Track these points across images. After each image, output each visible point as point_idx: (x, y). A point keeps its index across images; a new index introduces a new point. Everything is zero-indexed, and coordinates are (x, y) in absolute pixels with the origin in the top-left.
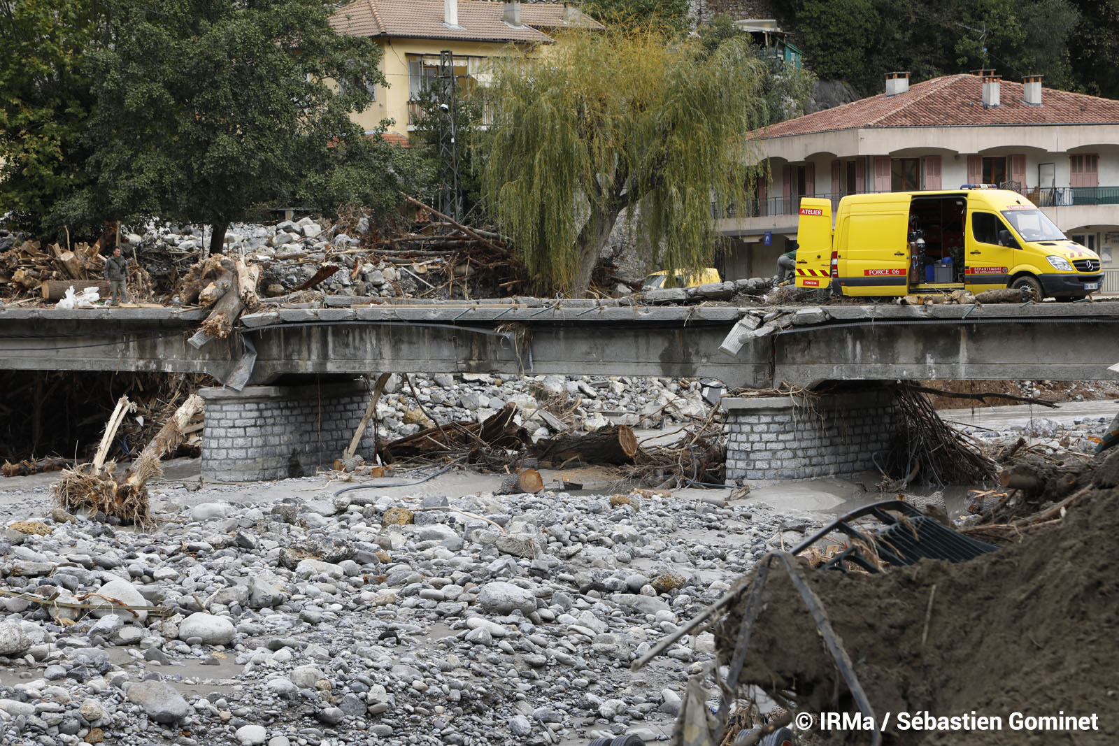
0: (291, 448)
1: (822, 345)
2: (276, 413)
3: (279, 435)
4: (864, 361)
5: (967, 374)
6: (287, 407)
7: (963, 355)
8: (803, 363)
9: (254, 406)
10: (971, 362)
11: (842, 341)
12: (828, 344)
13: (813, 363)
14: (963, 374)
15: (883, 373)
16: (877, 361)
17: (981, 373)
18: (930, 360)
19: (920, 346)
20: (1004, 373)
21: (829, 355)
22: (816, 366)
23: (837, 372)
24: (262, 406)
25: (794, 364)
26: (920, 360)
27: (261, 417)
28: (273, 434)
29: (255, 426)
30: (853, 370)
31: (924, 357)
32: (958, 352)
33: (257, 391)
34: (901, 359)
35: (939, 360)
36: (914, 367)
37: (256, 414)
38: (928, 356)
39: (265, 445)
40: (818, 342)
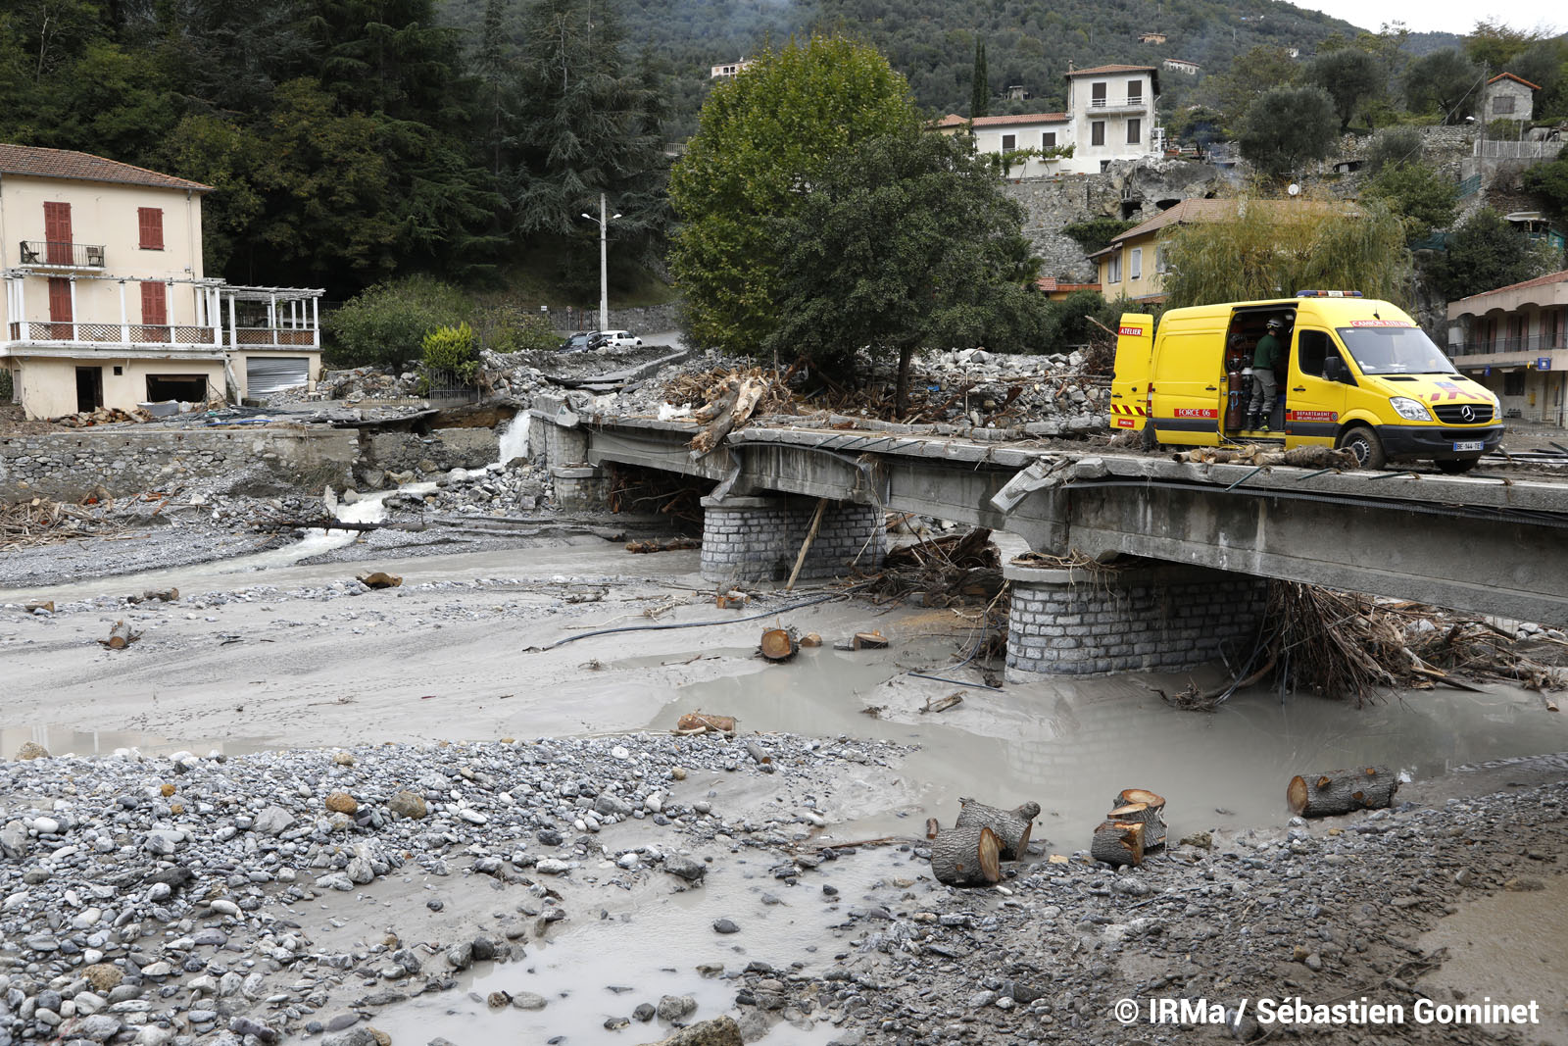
0: (779, 554)
1: (1114, 505)
2: (762, 521)
3: (766, 542)
4: (1154, 533)
5: (1263, 567)
6: (777, 517)
7: (1260, 540)
8: (1096, 527)
9: (738, 515)
10: (1270, 550)
11: (1134, 503)
12: (1120, 504)
13: (1105, 528)
14: (1258, 566)
15: (1172, 552)
16: (1167, 535)
17: (1279, 568)
18: (1223, 542)
19: (1213, 519)
20: (1306, 573)
21: (1120, 520)
22: (1107, 532)
23: (1126, 545)
24: (747, 515)
25: (1087, 527)
26: (1212, 540)
27: (745, 525)
28: (758, 541)
29: (738, 533)
30: (1141, 543)
31: (1216, 536)
32: (1254, 535)
33: (740, 501)
34: (1193, 536)
35: (1233, 544)
36: (1204, 549)
37: (739, 522)
38: (1222, 535)
39: (748, 550)
40: (1110, 502)
